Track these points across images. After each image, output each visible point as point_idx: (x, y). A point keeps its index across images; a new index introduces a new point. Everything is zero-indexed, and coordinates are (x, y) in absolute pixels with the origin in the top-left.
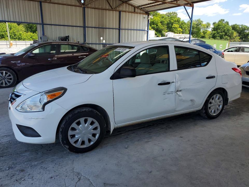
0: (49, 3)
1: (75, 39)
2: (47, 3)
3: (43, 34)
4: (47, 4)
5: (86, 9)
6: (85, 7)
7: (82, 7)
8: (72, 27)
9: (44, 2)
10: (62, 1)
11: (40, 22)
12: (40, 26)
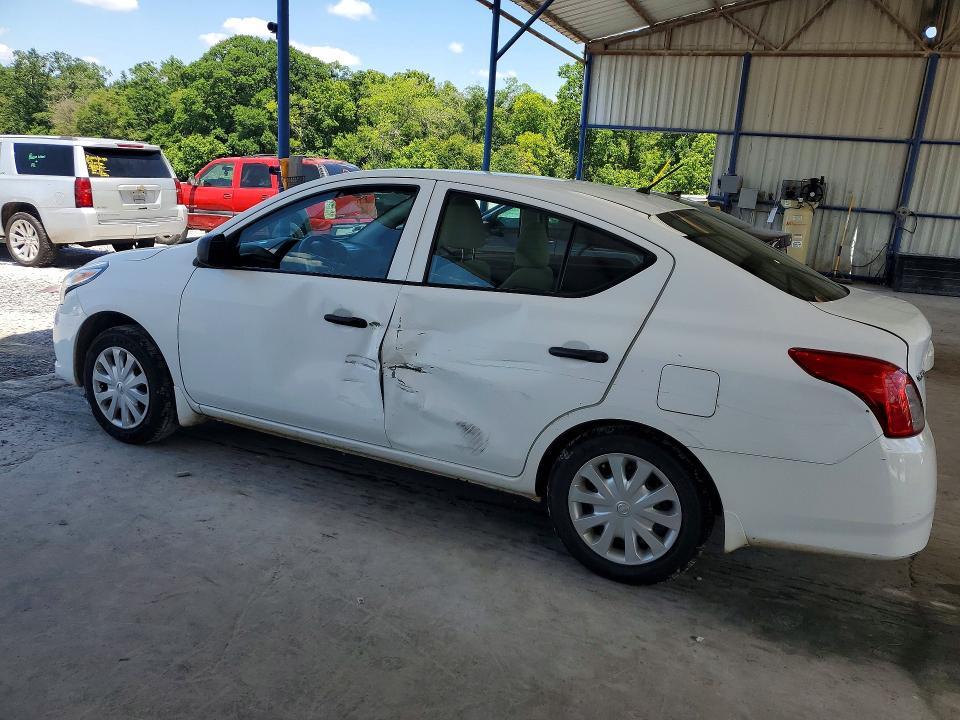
0: (777, 55)
1: (857, 194)
2: (771, 55)
3: (732, 170)
4: (769, 61)
5: (942, 64)
6: (939, 56)
7: (920, 56)
8: (855, 143)
9: (759, 55)
10: (834, 43)
11: (730, 127)
12: (728, 142)
